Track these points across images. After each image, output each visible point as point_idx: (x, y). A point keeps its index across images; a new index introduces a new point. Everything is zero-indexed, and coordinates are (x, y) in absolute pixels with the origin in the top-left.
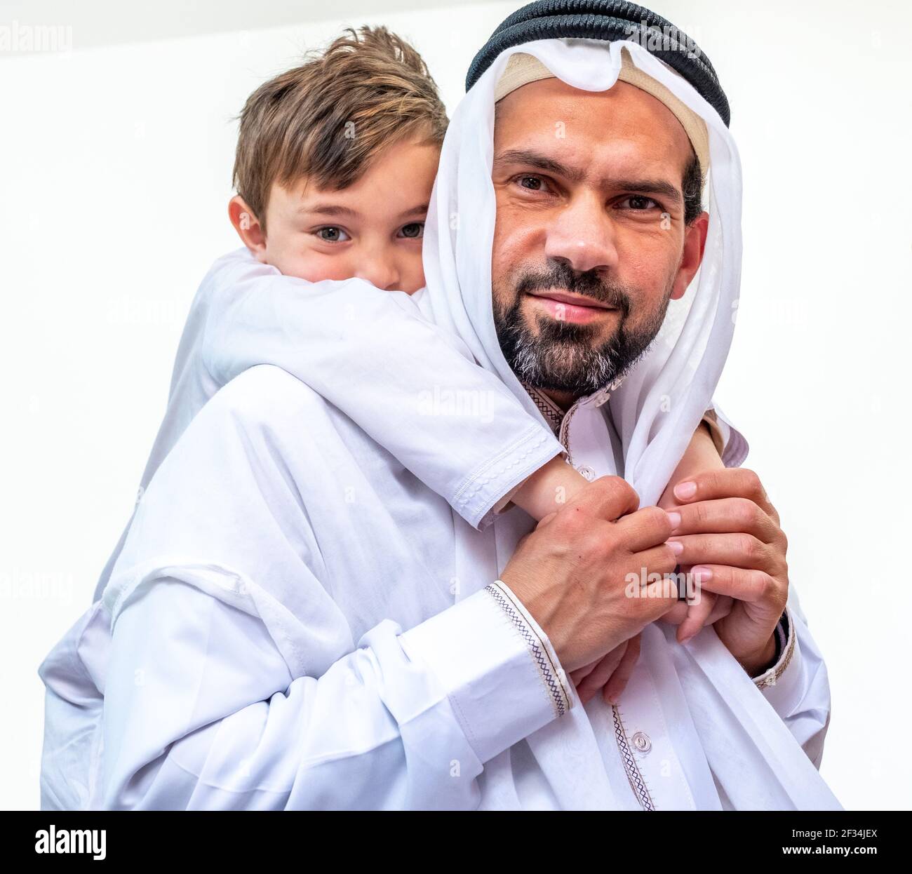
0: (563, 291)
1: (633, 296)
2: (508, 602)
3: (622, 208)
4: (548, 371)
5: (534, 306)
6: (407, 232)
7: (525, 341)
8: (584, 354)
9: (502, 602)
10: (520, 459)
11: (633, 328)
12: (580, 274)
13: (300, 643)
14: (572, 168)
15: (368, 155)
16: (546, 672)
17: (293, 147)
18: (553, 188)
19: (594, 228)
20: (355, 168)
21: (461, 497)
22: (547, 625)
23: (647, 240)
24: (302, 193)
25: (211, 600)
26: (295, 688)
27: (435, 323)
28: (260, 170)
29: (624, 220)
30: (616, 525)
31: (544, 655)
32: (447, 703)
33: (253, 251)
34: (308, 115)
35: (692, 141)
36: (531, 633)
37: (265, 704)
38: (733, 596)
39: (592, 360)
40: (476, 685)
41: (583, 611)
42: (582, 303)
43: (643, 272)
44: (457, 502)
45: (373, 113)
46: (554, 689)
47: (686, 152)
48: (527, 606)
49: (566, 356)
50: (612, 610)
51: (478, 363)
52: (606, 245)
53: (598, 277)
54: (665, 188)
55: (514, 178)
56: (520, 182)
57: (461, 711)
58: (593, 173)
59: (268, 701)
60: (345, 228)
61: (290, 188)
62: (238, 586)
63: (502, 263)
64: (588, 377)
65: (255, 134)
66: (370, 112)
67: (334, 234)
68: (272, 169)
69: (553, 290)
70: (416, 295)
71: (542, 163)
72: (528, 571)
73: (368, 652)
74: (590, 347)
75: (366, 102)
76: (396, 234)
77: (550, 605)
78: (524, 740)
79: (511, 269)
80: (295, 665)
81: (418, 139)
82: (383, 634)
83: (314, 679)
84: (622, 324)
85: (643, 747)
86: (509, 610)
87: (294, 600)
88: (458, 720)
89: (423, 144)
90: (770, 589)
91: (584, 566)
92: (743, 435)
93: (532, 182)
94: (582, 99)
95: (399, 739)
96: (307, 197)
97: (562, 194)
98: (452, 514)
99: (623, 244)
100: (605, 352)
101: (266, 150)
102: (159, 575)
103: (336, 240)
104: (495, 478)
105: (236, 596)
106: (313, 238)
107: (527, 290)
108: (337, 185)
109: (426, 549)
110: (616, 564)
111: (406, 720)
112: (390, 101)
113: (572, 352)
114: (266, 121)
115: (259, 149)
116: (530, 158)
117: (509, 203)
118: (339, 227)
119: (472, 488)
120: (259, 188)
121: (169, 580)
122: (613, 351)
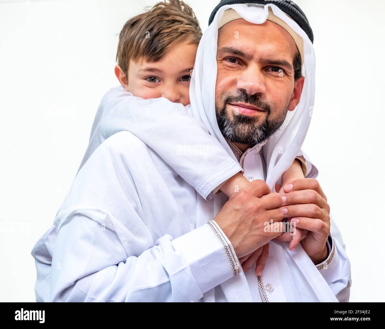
0: (243, 103)
1: (272, 106)
2: (216, 228)
3: (269, 71)
4: (237, 135)
5: (231, 108)
6: (184, 80)
7: (228, 123)
8: (252, 128)
9: (214, 229)
10: (224, 172)
11: (272, 119)
12: (250, 96)
13: (131, 242)
14: (247, 54)
15: (166, 48)
16: (230, 257)
17: (137, 44)
18: (241, 62)
19: (256, 77)
20: (161, 53)
21: (200, 186)
22: (231, 238)
23: (278, 84)
24: (140, 63)
25: (96, 224)
26: (128, 260)
27: (193, 117)
28: (125, 54)
29: (269, 76)
30: (260, 199)
31: (229, 250)
32: (189, 268)
33: (124, 87)
34: (144, 32)
35: (297, 45)
36: (224, 241)
37: (116, 266)
38: (308, 229)
39: (255, 131)
40: (201, 261)
41: (246, 232)
42: (250, 108)
43: (276, 96)
44: (198, 188)
45: (169, 31)
46: (233, 264)
47: (295, 50)
48: (223, 230)
49: (244, 129)
50: (257, 232)
51: (210, 134)
52: (261, 85)
53: (258, 97)
54: (286, 64)
55: (225, 59)
56: (228, 60)
57: (195, 271)
58: (256, 57)
59: (117, 265)
60: (158, 77)
61: (136, 62)
62: (107, 218)
63: (219, 91)
64: (253, 138)
65: (124, 40)
66: (168, 30)
67: (154, 80)
68: (129, 54)
69: (239, 102)
70: (187, 106)
71: (236, 52)
72: (224, 216)
73: (159, 247)
74: (254, 126)
75: (166, 26)
76: (179, 80)
77: (233, 230)
78: (220, 285)
79: (223, 93)
80: (129, 251)
81: (188, 42)
82: (165, 240)
83: (137, 257)
84: (267, 117)
85: (270, 290)
86: (216, 232)
87: (130, 225)
88: (193, 275)
89: (190, 44)
90: (323, 227)
91: (246, 214)
92: (316, 167)
93: (233, 60)
94: (253, 27)
95: (169, 282)
96: (142, 65)
97: (244, 64)
98: (196, 193)
99: (268, 85)
100: (260, 128)
101: (127, 46)
102: (75, 213)
103: (155, 82)
104: (214, 179)
105: (106, 222)
106: (145, 81)
107: (229, 102)
108: (154, 60)
109: (185, 207)
110: (259, 214)
111: (172, 274)
112: (176, 26)
113: (247, 127)
114: (128, 35)
115: (125, 46)
116: (231, 50)
117: (223, 68)
118: (156, 77)
119: (205, 183)
120: (125, 61)
121: (79, 215)
122: (263, 128)
